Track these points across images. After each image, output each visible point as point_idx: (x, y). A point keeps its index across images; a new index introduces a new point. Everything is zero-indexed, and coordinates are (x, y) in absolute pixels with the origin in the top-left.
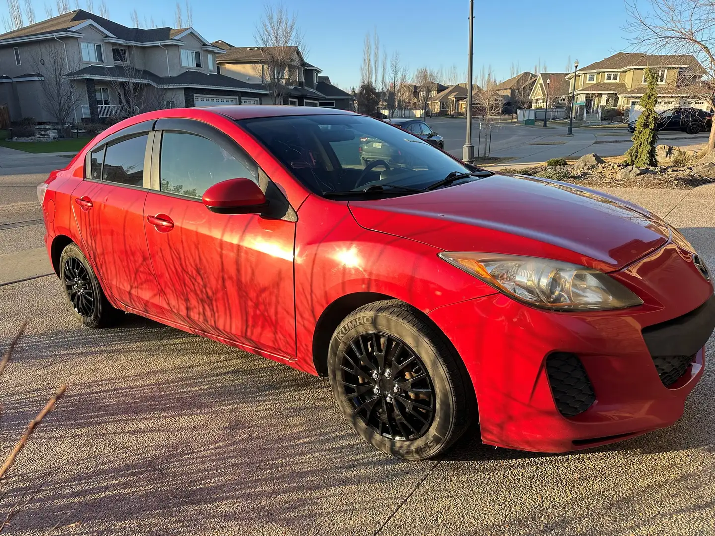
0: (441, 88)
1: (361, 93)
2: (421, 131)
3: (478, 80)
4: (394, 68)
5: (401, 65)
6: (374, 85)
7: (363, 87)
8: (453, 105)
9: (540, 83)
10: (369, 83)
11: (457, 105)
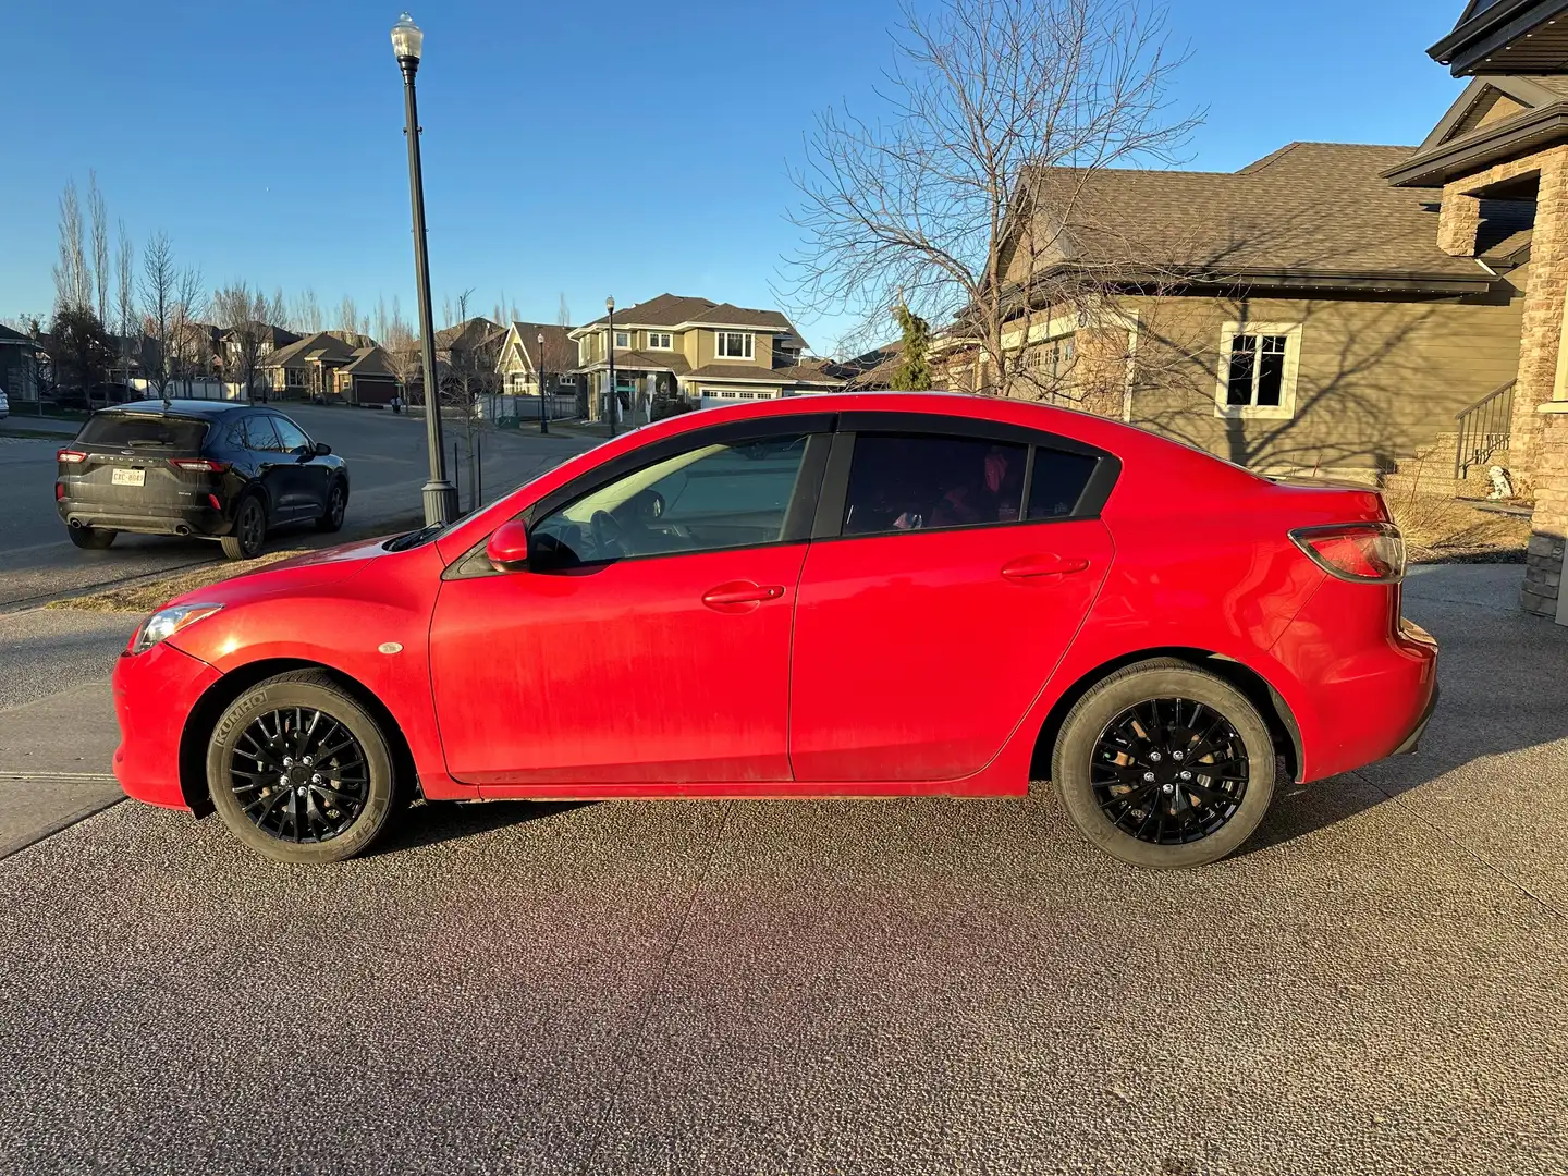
0: (283, 338)
1: (57, 332)
2: (278, 438)
3: (371, 326)
4: (157, 274)
5: (177, 266)
6: (96, 313)
7: (61, 316)
8: (318, 377)
9: (515, 341)
10: (80, 308)
11: (327, 377)
